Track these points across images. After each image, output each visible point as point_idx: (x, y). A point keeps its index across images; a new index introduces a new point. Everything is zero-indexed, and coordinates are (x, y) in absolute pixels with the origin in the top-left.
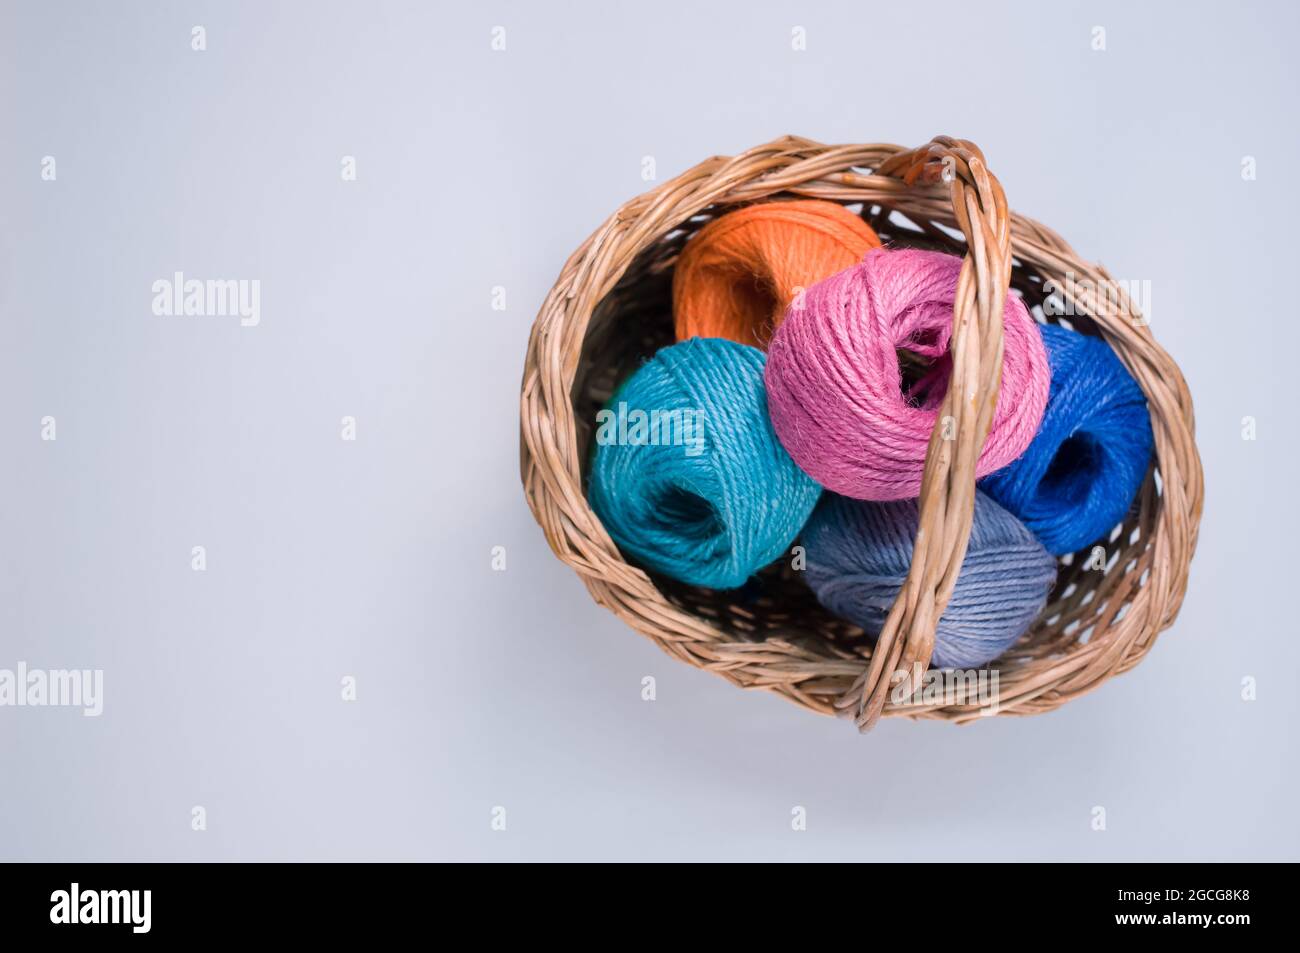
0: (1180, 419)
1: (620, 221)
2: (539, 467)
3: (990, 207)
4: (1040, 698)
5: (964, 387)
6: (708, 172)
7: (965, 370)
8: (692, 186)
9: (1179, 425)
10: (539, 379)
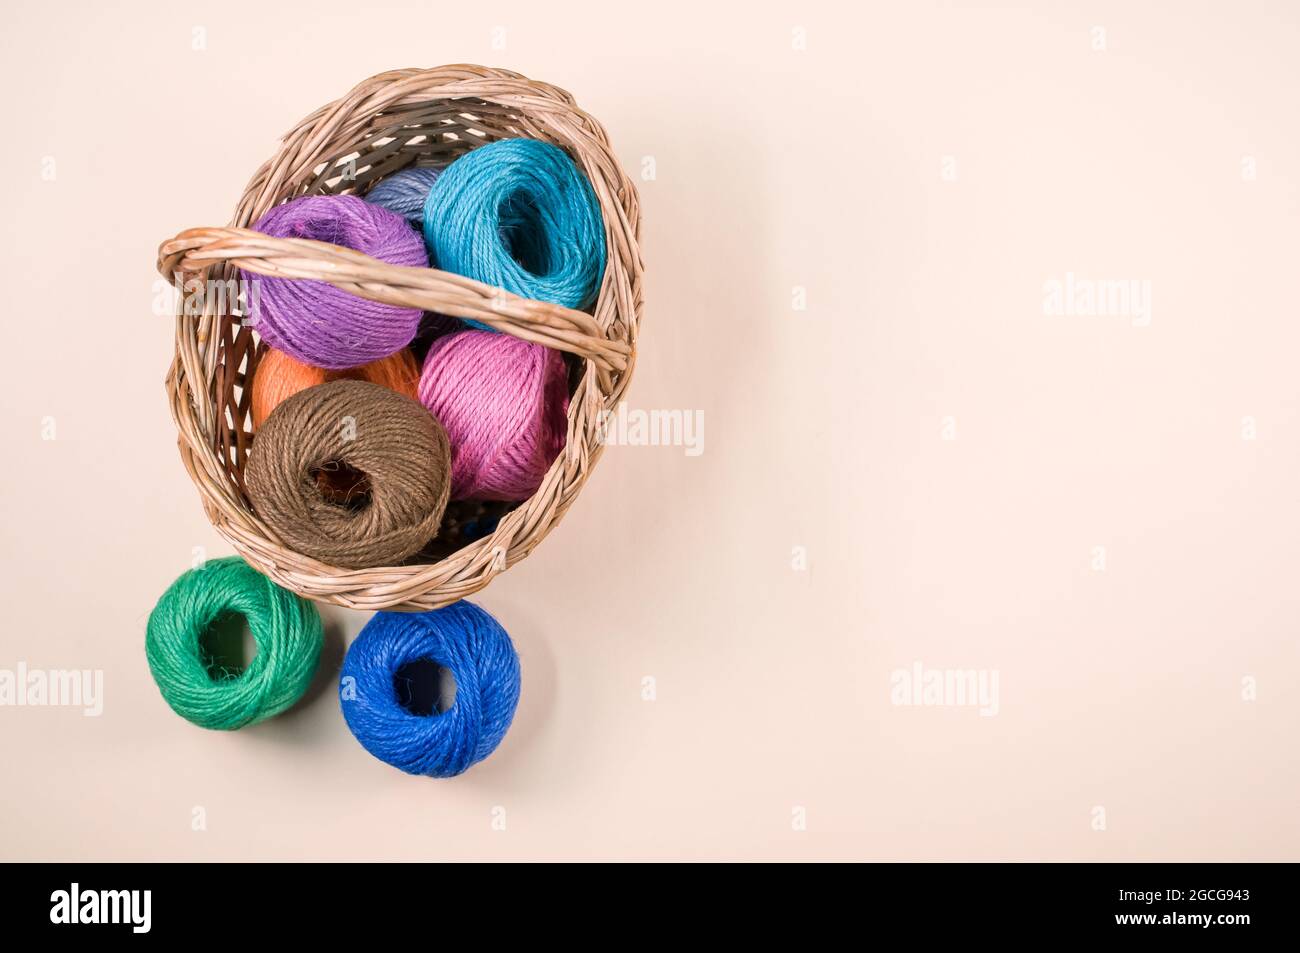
0: (405, 82)
1: (219, 523)
2: (410, 597)
3: (197, 242)
4: (624, 205)
5: (324, 272)
6: (188, 452)
7: (312, 271)
8: (197, 464)
9: (409, 83)
10: (340, 594)
